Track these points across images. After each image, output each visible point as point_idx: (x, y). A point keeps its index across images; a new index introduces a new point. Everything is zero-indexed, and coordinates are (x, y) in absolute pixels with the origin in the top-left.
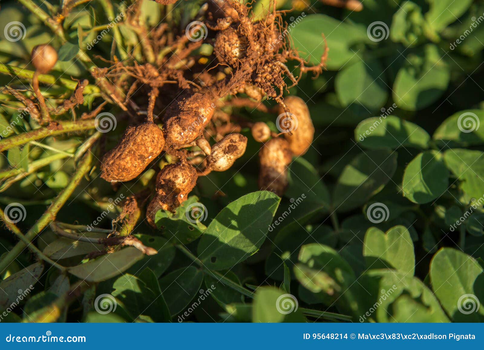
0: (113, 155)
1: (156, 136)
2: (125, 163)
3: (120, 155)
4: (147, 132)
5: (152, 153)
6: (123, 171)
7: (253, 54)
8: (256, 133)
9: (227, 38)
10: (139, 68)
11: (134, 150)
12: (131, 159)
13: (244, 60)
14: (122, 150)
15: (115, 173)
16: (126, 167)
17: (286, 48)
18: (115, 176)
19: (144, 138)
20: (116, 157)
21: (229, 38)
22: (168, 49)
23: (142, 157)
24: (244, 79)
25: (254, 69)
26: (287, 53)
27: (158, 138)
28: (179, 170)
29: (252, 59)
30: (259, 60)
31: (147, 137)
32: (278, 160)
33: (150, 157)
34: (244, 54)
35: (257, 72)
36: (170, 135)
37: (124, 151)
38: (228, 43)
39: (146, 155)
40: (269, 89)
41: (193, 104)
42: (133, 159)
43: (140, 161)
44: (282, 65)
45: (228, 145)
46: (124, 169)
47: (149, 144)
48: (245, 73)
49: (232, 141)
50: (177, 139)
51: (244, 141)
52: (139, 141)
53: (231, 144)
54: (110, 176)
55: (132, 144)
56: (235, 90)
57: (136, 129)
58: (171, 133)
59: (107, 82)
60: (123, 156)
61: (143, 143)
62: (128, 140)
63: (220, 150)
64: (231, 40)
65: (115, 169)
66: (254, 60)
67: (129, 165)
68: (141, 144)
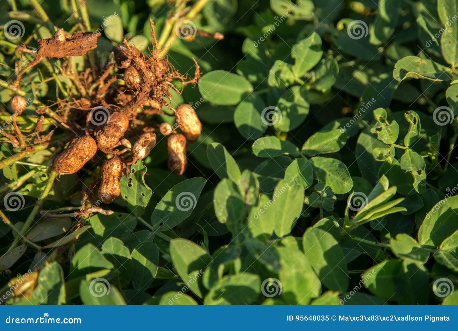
0: (62, 156)
1: (91, 144)
2: (70, 162)
3: (67, 156)
4: (86, 141)
5: (88, 156)
6: (69, 167)
7: (148, 80)
8: (162, 130)
9: (130, 73)
10: (77, 102)
11: (77, 153)
12: (74, 159)
13: (143, 85)
14: (68, 153)
15: (64, 168)
16: (71, 164)
17: (170, 72)
18: (63, 170)
19: (83, 145)
20: (64, 158)
21: (132, 73)
22: (94, 86)
23: (82, 158)
24: (146, 97)
25: (151, 89)
26: (171, 75)
27: (93, 145)
28: (114, 160)
29: (149, 84)
30: (153, 83)
31: (85, 145)
32: (178, 148)
33: (87, 158)
34: (142, 82)
35: (153, 91)
36: (99, 142)
37: (69, 153)
38: (132, 76)
39: (84, 157)
40: (162, 101)
41: (112, 120)
42: (76, 159)
43: (80, 160)
44: (169, 83)
45: (144, 141)
46: (70, 166)
47: (87, 149)
48: (146, 93)
49: (146, 138)
50: (104, 144)
51: (154, 136)
52: (80, 147)
53: (146, 140)
54: (60, 170)
55: (75, 149)
56: (141, 105)
57: (78, 139)
58: (99, 141)
59: (58, 116)
60: (69, 157)
61: (83, 148)
62: (73, 147)
63: (140, 145)
64: (133, 74)
65: (64, 165)
66: (150, 84)
67: (73, 163)
68: (82, 149)
